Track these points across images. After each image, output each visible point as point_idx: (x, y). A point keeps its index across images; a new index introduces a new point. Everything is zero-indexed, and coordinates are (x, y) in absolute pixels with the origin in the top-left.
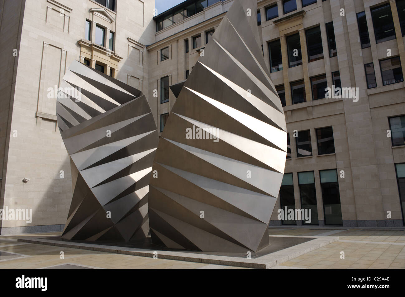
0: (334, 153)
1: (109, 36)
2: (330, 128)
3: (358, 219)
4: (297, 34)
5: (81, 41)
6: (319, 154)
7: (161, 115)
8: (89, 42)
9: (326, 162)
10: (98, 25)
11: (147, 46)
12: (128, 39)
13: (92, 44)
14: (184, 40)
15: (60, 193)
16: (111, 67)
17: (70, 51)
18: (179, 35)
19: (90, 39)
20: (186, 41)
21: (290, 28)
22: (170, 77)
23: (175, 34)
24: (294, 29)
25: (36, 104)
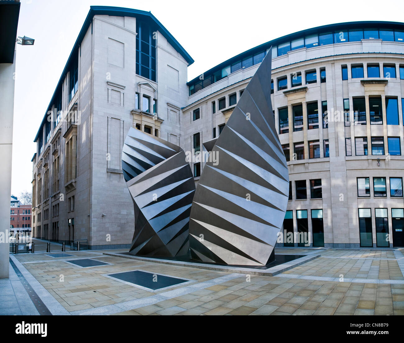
0: (322, 198)
1: (153, 103)
2: (320, 180)
3: (334, 243)
4: (300, 105)
5: (132, 111)
6: (311, 198)
7: (194, 164)
8: (139, 111)
9: (316, 204)
10: (145, 96)
11: (182, 109)
12: (167, 104)
13: (141, 112)
14: (212, 102)
15: (125, 223)
16: (155, 129)
17: (125, 120)
18: (208, 98)
19: (139, 108)
20: (214, 103)
21: (296, 99)
22: (201, 134)
23: (205, 97)
24: (298, 101)
25: (106, 163)
